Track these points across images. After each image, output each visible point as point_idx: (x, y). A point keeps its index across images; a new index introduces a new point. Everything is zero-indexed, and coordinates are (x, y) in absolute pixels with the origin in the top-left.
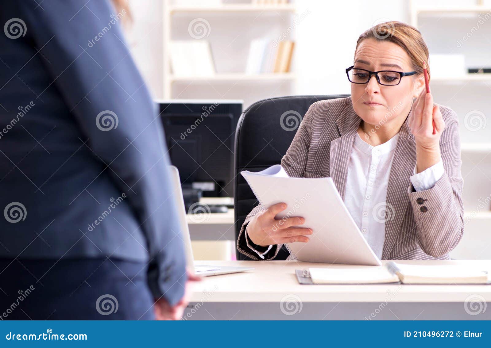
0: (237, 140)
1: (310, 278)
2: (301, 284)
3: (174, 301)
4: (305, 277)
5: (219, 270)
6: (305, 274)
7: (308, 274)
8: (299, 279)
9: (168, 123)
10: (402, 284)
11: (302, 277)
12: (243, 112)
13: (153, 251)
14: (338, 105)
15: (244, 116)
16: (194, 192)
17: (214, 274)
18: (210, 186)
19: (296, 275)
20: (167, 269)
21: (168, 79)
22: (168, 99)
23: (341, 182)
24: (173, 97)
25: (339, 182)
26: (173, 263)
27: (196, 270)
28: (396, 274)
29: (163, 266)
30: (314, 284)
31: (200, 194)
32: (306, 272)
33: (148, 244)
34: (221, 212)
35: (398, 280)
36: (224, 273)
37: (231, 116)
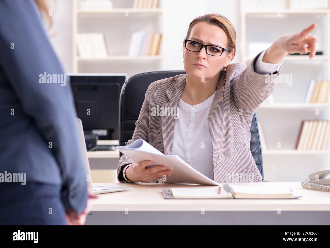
0: (121, 102)
1: (172, 195)
2: (166, 199)
3: (80, 211)
4: (168, 194)
5: (109, 189)
6: (168, 192)
7: (170, 192)
8: (164, 195)
9: (76, 89)
10: (234, 198)
11: (167, 194)
12: (125, 82)
13: (65, 177)
14: (166, 83)
15: (126, 85)
16: (93, 137)
17: (106, 192)
18: (104, 132)
19: (162, 193)
20: (75, 189)
21: (76, 59)
22: (75, 73)
23: (169, 132)
24: (79, 72)
25: (168, 132)
26: (78, 185)
27: (94, 189)
28: (230, 192)
29: (71, 187)
30: (174, 199)
31: (97, 138)
32: (169, 191)
33: (62, 172)
34: (112, 150)
35: (231, 197)
36: (113, 192)
37: (118, 84)
